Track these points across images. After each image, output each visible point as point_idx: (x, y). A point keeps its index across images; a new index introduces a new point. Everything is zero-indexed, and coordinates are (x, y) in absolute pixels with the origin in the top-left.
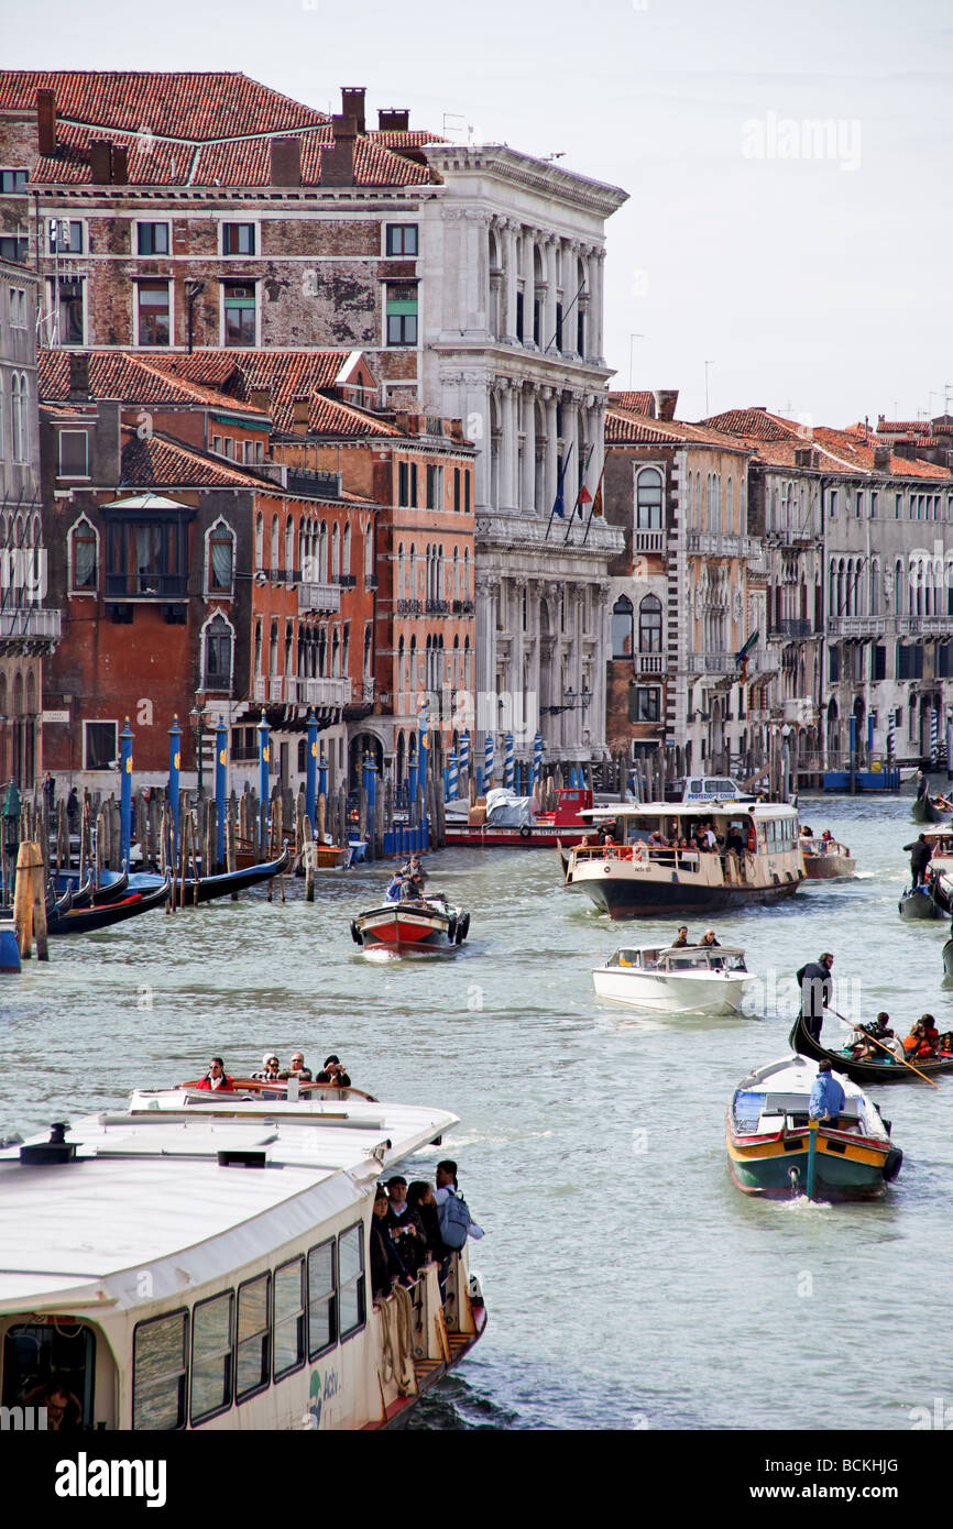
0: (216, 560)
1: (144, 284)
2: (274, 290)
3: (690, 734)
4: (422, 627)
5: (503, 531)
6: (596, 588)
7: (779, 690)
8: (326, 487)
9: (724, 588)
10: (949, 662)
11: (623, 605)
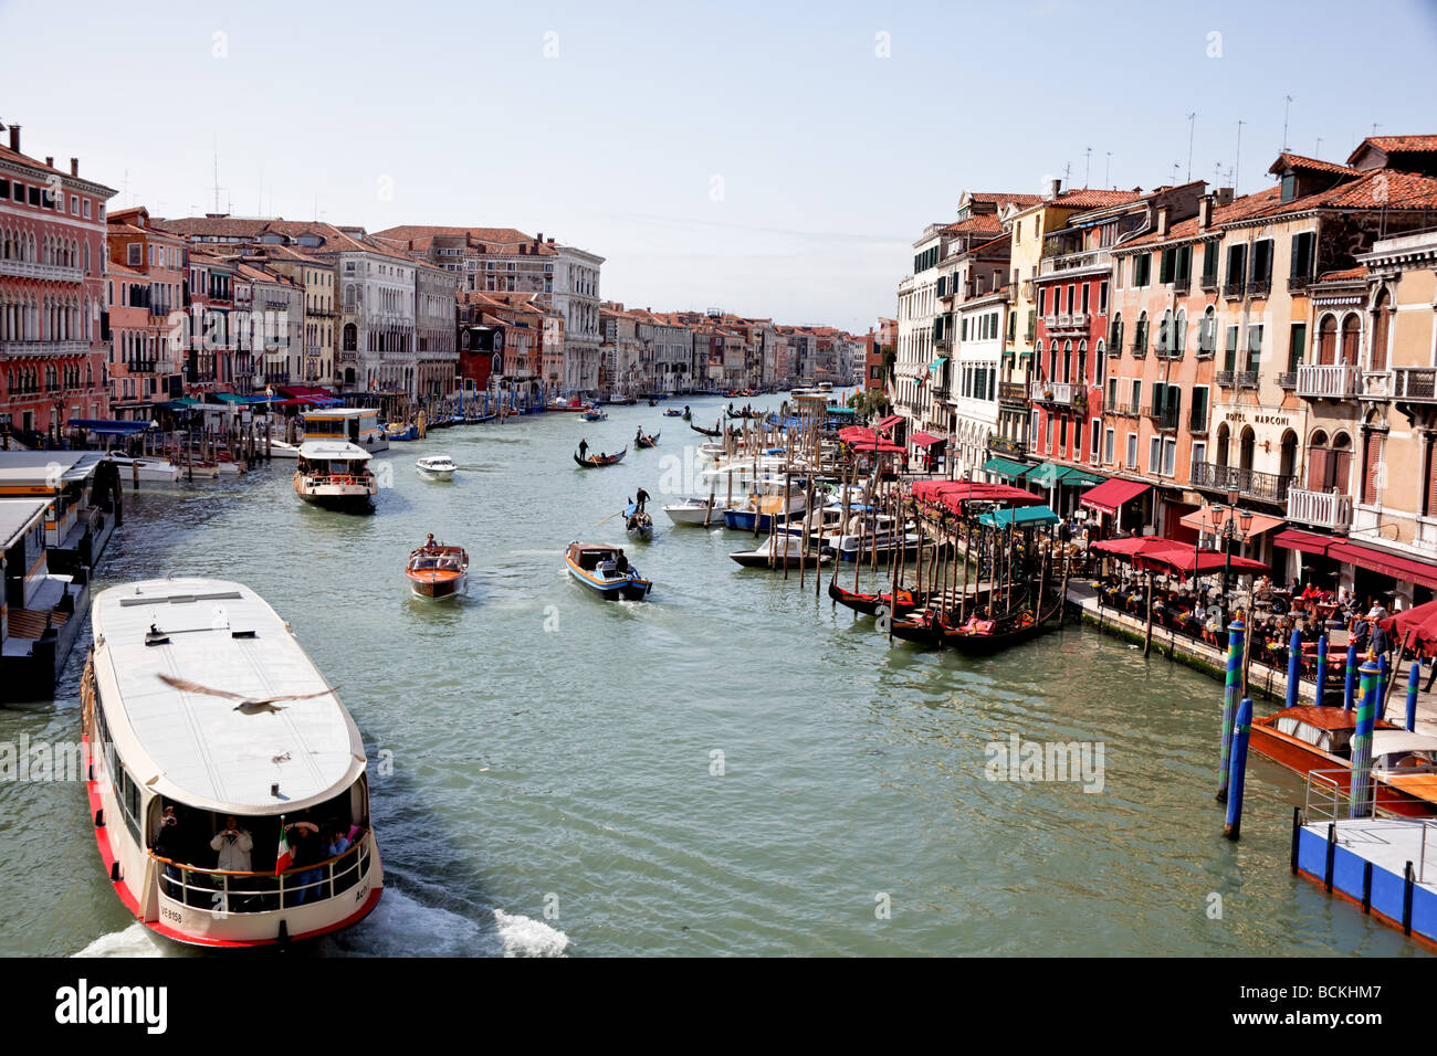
0: (497, 341)
1: (489, 277)
2: (519, 279)
3: (619, 385)
4: (550, 358)
5: (571, 336)
6: (596, 350)
7: (642, 375)
8: (525, 325)
9: (629, 351)
10: (684, 369)
11: (604, 354)
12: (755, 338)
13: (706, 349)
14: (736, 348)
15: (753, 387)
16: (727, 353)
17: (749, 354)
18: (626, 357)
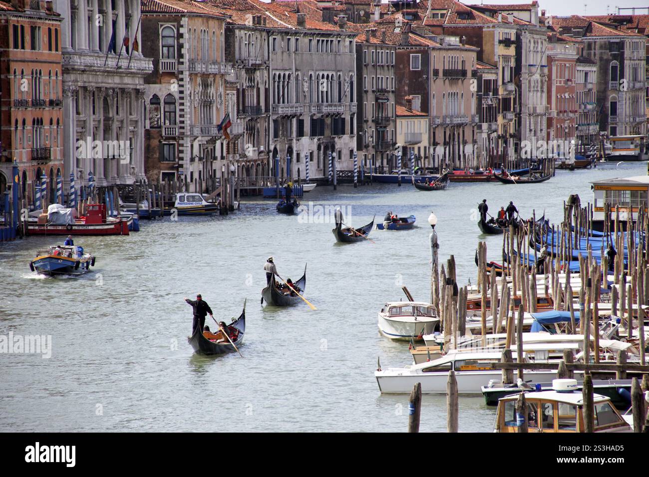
3: (192, 168)
4: (29, 114)
6: (137, 91)
7: (244, 144)
9: (212, 90)
10: (339, 127)
11: (155, 100)
12: (500, 50)
13: (388, 80)
14: (455, 75)
15: (496, 161)
16: (437, 87)
17: (487, 87)
18: (207, 104)
